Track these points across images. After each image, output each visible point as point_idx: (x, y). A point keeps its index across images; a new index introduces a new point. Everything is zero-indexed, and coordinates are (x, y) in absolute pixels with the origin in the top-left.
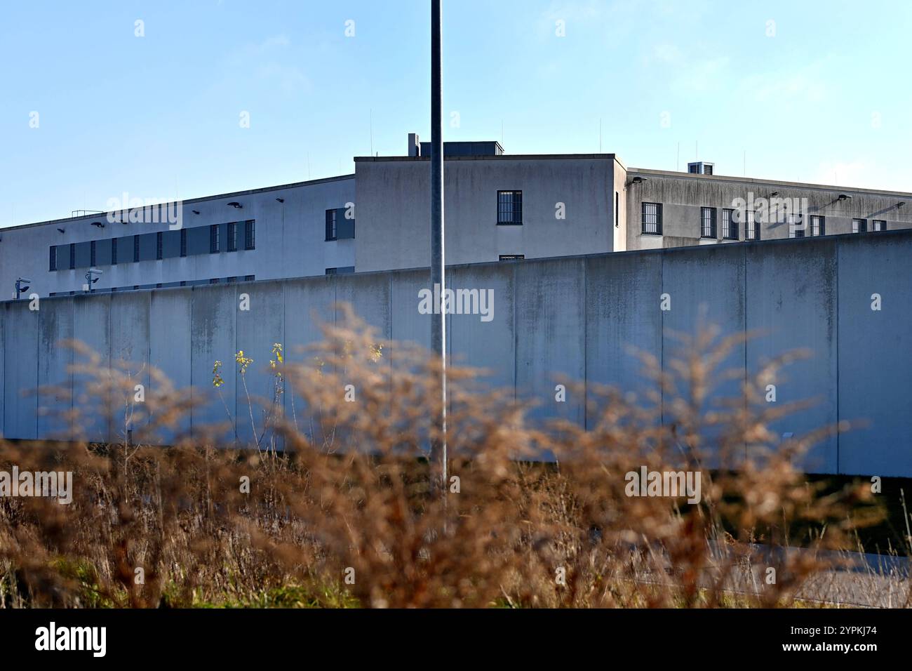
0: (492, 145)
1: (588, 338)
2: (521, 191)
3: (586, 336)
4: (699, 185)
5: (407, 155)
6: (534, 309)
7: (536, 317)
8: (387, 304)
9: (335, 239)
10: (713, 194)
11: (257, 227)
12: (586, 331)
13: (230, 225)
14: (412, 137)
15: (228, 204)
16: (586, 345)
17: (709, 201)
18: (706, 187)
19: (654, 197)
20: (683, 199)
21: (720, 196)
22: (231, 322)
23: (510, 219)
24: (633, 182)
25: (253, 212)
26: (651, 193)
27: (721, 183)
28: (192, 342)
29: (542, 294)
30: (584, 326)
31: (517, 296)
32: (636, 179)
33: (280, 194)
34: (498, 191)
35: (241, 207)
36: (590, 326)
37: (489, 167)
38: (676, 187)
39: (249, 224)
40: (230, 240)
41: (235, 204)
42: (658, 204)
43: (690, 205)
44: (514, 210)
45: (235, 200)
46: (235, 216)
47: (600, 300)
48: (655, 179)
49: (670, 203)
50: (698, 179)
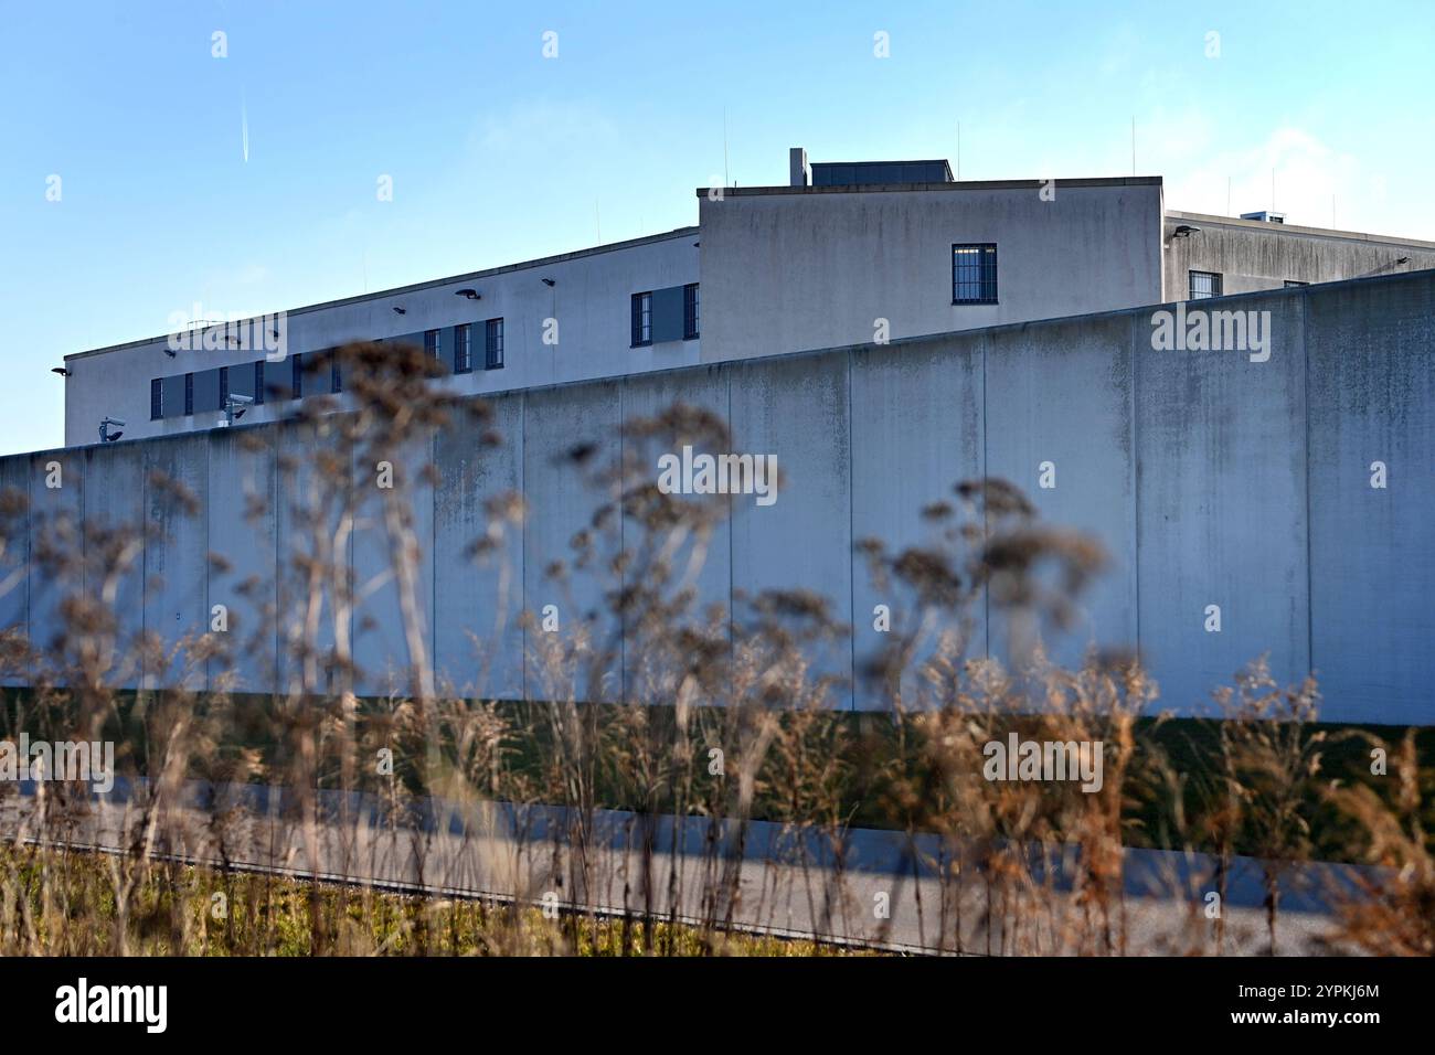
0: (941, 166)
1: (1312, 459)
2: (994, 245)
3: (1308, 454)
4: (1280, 243)
5: (789, 184)
6: (1181, 404)
7: (1186, 421)
8: (841, 412)
9: (649, 343)
10: (1304, 259)
11: (508, 332)
12: (1308, 445)
13: (460, 329)
14: (796, 155)
15: (457, 293)
16: (1308, 473)
17: (1297, 270)
18: (1292, 247)
19: (1208, 261)
20: (1256, 267)
21: (1314, 260)
22: (513, 463)
23: (975, 293)
24: (1175, 235)
25: (500, 305)
26: (1204, 254)
27: (1316, 241)
28: (435, 504)
29: (1200, 373)
30: (1303, 433)
31: (1138, 383)
32: (1180, 229)
33: (545, 272)
34: (955, 247)
35: (479, 298)
36: (1316, 435)
37: (937, 204)
38: (1243, 246)
39: (492, 325)
40: (459, 355)
41: (469, 293)
42: (1214, 274)
43: (1266, 277)
44: (983, 277)
45: (468, 287)
46: (469, 313)
47: (1341, 378)
48: (1208, 229)
49: (1234, 273)
50: (1279, 232)
